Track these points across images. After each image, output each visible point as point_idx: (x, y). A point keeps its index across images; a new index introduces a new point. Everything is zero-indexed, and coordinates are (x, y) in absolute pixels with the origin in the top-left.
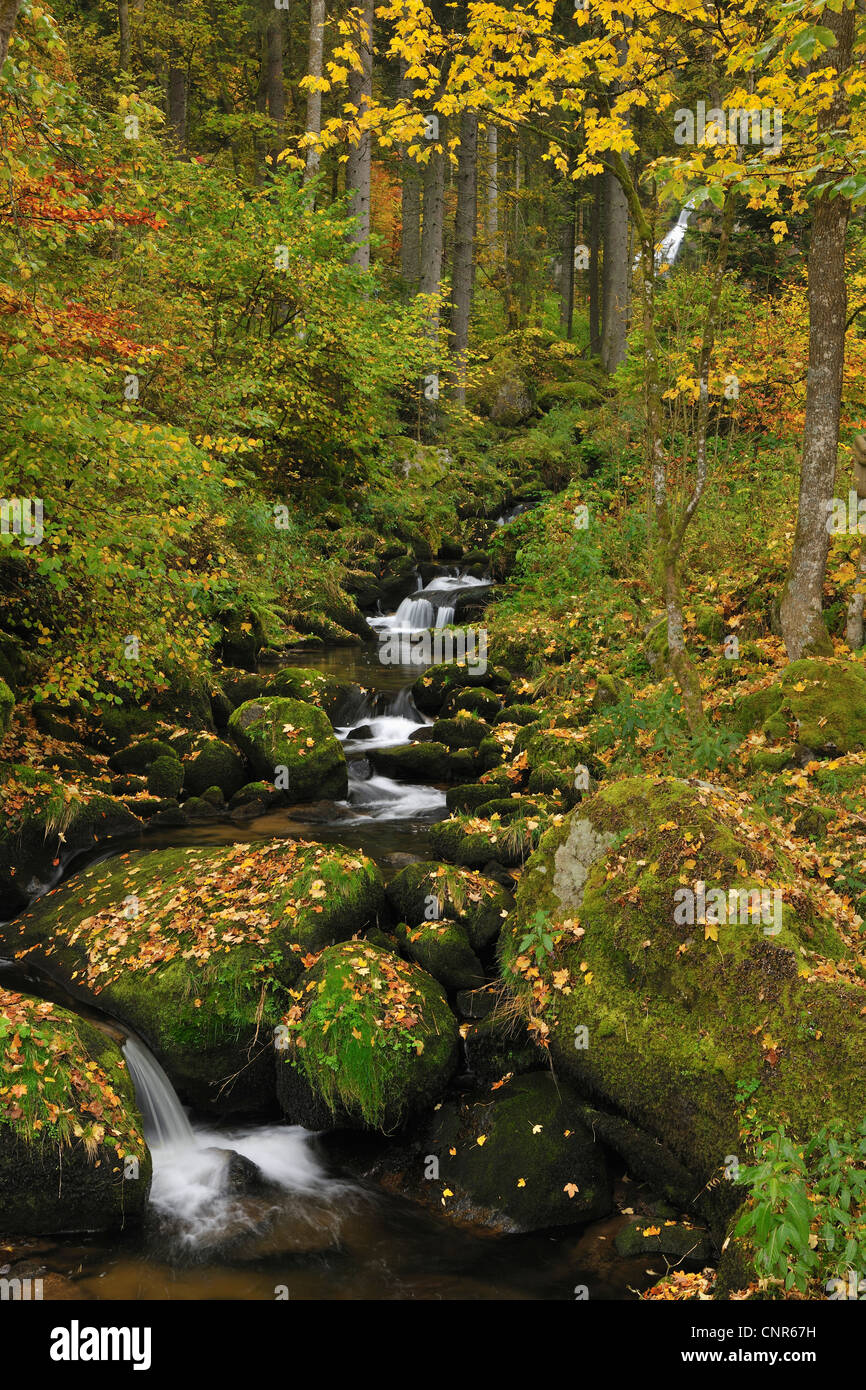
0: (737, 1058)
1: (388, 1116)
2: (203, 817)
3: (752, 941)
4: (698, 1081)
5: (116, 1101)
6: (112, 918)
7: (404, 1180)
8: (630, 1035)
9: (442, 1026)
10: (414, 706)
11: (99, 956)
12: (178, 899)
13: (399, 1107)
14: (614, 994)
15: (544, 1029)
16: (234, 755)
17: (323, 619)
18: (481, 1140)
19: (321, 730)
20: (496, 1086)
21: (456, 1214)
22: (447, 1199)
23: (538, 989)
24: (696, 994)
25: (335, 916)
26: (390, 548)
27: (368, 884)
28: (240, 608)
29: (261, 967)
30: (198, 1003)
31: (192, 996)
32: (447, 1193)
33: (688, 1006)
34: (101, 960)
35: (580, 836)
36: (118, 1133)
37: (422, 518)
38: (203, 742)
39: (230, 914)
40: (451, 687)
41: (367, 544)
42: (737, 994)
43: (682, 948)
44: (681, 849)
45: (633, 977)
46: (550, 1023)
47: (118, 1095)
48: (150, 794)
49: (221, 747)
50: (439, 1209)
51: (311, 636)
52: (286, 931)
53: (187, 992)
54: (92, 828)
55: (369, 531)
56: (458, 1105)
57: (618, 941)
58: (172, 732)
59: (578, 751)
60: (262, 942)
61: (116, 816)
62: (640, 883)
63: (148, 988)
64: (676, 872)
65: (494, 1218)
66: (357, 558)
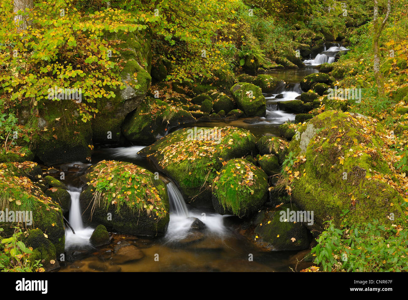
0: (344, 203)
1: (241, 212)
2: (216, 119)
3: (353, 166)
4: (332, 209)
5: (159, 199)
6: (174, 147)
7: (246, 232)
8: (314, 193)
9: (261, 186)
10: (300, 88)
11: (167, 157)
12: (193, 142)
13: (245, 210)
14: (311, 180)
15: (290, 189)
16: (231, 101)
17: (285, 60)
18: (269, 222)
19: (258, 94)
20: (277, 206)
21: (258, 244)
22: (256, 239)
23: (290, 177)
24: (335, 182)
25: (235, 150)
26: (316, 37)
27: (248, 141)
28: (251, 54)
29: (209, 164)
30: (190, 173)
31: (188, 171)
32: (257, 237)
33: (332, 185)
34: (167, 159)
35: (309, 129)
36: (158, 208)
37: (332, 27)
38: (221, 96)
39: (205, 148)
40: (313, 83)
41: (309, 35)
42: (347, 182)
43: (333, 167)
44: (337, 135)
45: (318, 175)
46: (292, 188)
47: (160, 198)
48: (201, 111)
49: (226, 98)
50: (254, 242)
51: (280, 65)
52: (219, 154)
53: (187, 169)
54: (178, 120)
55: (310, 31)
56: (265, 211)
57: (314, 163)
58: (212, 93)
59: (341, 104)
60: (211, 156)
61: (187, 117)
62: (323, 145)
63: (177, 168)
64: (334, 142)
65: (269, 246)
66: (304, 40)
